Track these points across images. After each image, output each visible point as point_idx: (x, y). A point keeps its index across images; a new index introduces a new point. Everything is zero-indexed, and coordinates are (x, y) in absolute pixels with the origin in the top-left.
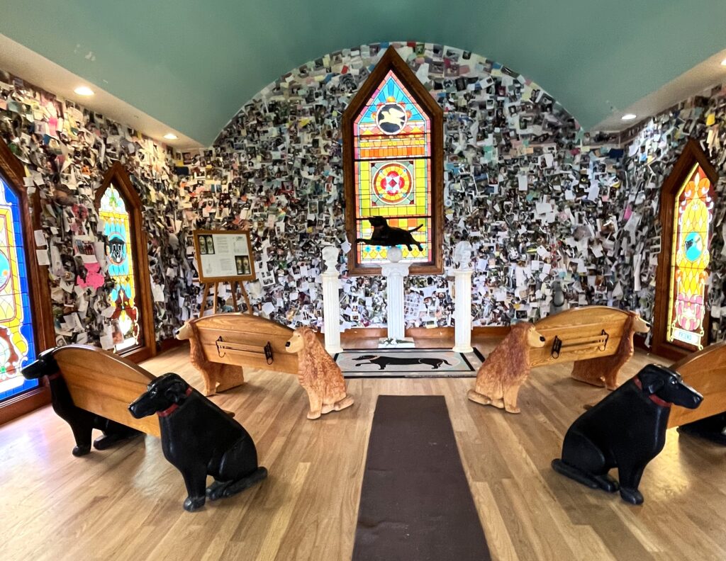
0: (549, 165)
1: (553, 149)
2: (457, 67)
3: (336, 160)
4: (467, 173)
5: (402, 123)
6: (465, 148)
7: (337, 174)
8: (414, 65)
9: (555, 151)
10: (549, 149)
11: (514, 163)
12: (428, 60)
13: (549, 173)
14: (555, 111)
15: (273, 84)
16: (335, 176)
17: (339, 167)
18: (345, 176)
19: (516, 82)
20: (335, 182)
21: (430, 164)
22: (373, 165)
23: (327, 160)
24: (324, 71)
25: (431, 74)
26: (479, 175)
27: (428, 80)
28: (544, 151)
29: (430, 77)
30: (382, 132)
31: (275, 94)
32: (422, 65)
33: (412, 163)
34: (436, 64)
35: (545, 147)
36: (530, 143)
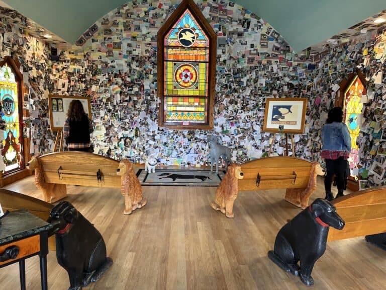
0: (275, 71)
1: (277, 62)
2: (226, 11)
3: (153, 59)
4: (229, 73)
5: (193, 41)
6: (229, 58)
7: (153, 68)
8: (201, 7)
11: (255, 69)
12: (209, 5)
13: (275, 75)
14: (279, 41)
15: (116, 10)
17: (155, 64)
18: (158, 70)
21: (208, 66)
22: (175, 64)
23: (147, 59)
24: (148, 5)
26: (236, 74)
27: (209, 17)
28: (273, 63)
29: (210, 15)
30: (181, 45)
32: (206, 8)
33: (198, 65)
36: (265, 58)
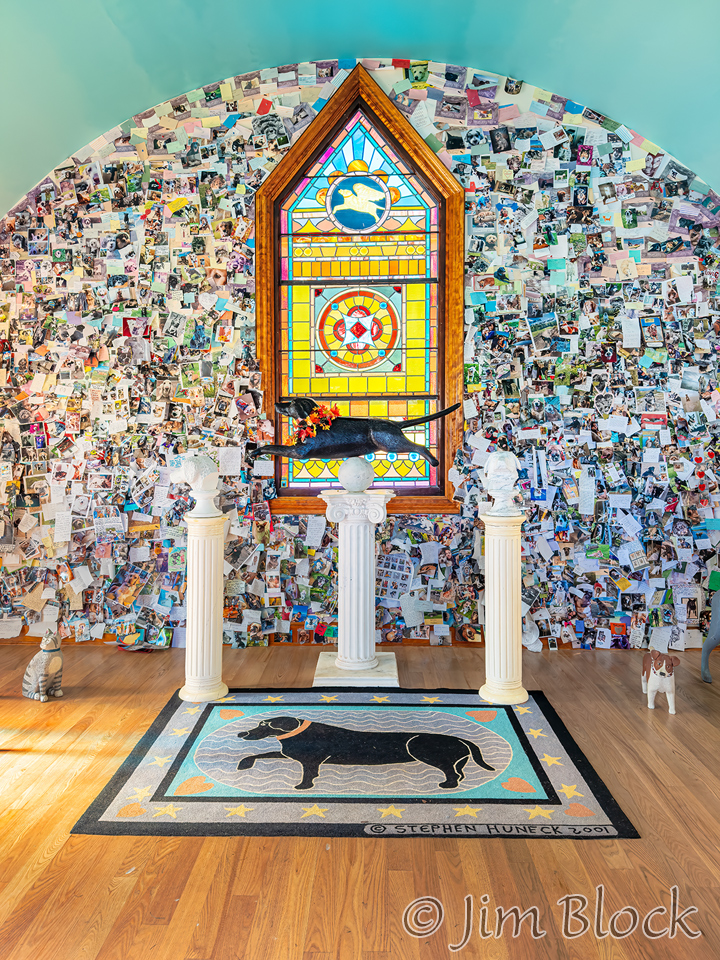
0: (685, 299)
1: (692, 267)
2: (494, 108)
3: (241, 279)
4: (514, 311)
5: (380, 213)
6: (511, 261)
7: (244, 307)
8: (406, 103)
9: (696, 271)
10: (684, 267)
11: (611, 293)
12: (433, 94)
13: (684, 314)
14: (694, 196)
15: (117, 131)
16: (238, 310)
17: (247, 295)
18: (259, 314)
19: (613, 138)
20: (239, 323)
22: (318, 293)
23: (223, 279)
24: (223, 107)
25: (439, 119)
26: (539, 314)
27: (436, 131)
28: (672, 269)
29: (438, 125)
30: (339, 227)
31: (118, 150)
32: (422, 103)
33: (399, 290)
34: (449, 100)
35: (675, 263)
36: (645, 255)
